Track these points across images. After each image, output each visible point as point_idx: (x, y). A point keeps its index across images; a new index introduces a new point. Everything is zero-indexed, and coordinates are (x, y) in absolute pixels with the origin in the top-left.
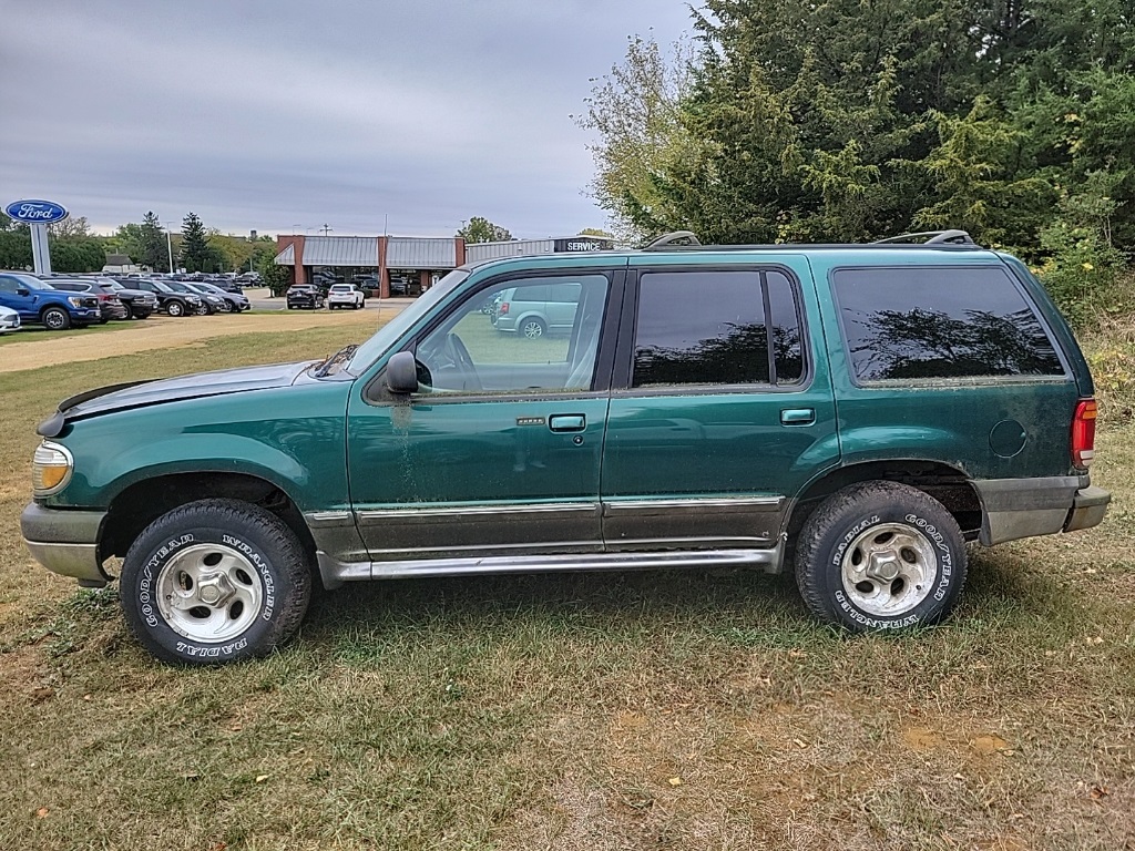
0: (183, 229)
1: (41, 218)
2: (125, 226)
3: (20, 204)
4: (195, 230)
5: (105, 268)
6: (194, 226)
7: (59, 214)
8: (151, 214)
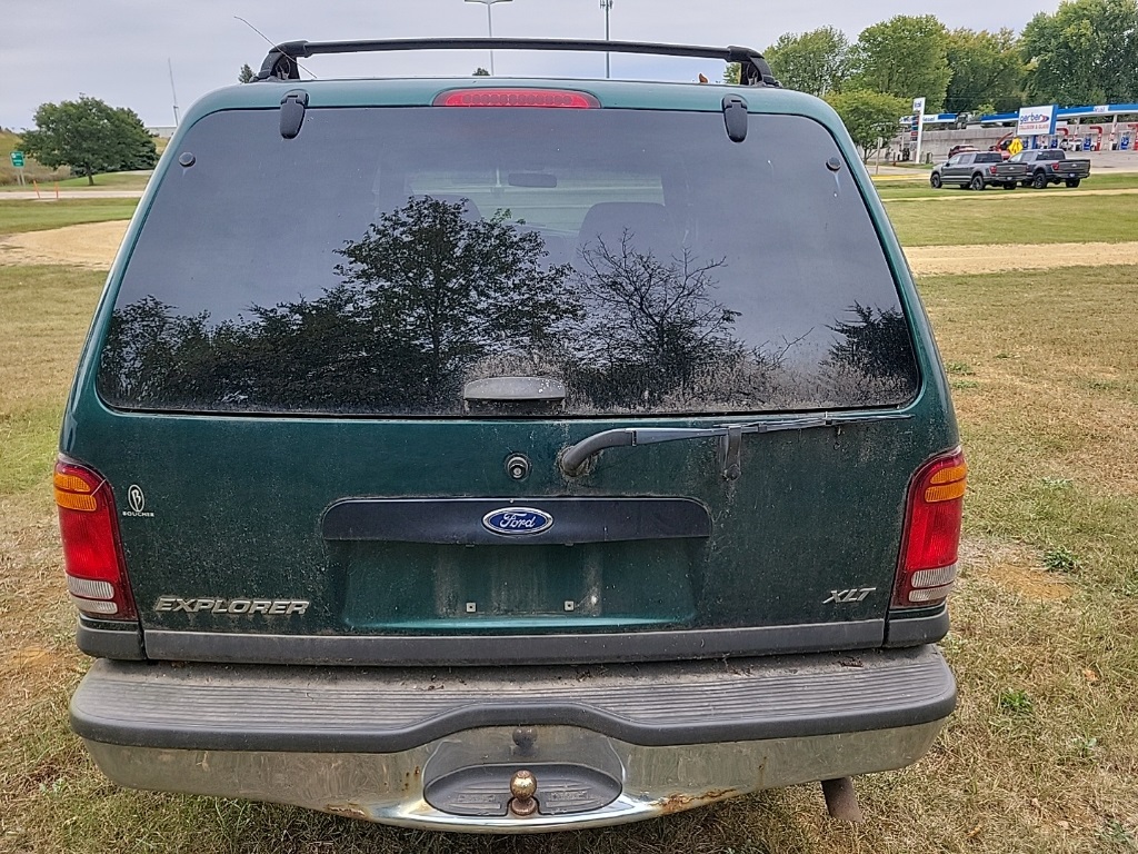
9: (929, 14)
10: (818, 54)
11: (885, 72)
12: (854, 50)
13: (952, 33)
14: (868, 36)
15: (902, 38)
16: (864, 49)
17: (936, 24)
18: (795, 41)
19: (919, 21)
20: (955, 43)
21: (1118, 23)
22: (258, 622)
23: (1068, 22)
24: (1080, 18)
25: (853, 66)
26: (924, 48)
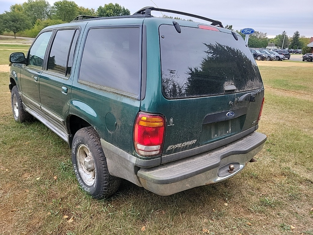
0: (293, 36)
1: (248, 33)
2: (278, 35)
3: (244, 29)
4: (297, 36)
5: (267, 47)
6: (297, 34)
7: (253, 31)
8: (284, 31)
9: (73, 1)
10: (42, 7)
11: (63, 15)
12: (53, 7)
13: (79, 7)
14: (57, 4)
15: (66, 6)
16: (56, 8)
17: (75, 4)
18: (34, 2)
19: (70, 2)
20: (81, 10)
21: (118, 11)
22: (186, 148)
23: (107, 9)
24: (110, 9)
25: (53, 12)
26: (73, 10)
